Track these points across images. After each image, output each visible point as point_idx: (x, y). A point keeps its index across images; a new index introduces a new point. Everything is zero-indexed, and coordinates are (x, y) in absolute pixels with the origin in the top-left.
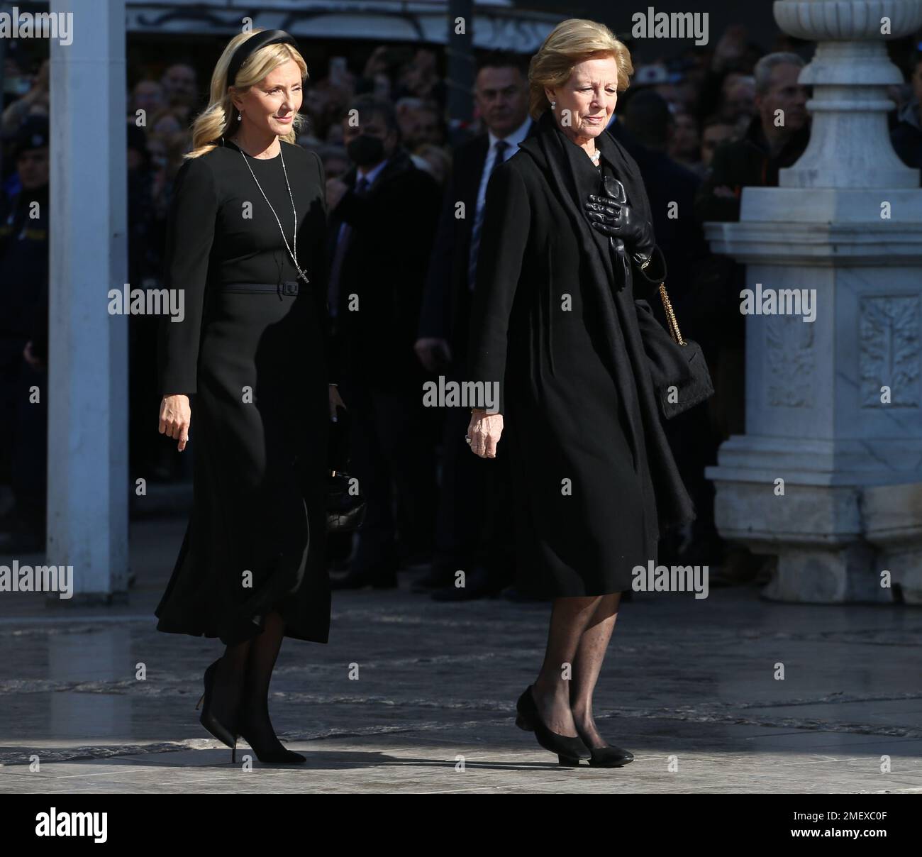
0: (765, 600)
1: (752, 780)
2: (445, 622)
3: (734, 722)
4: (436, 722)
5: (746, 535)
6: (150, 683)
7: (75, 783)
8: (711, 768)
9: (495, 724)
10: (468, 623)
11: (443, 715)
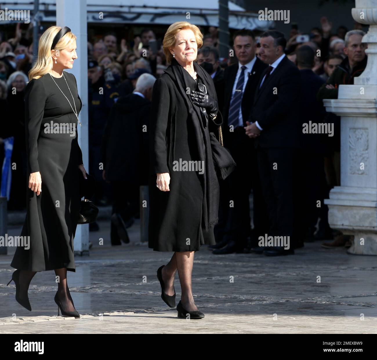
0: (349, 253)
1: (344, 327)
2: (218, 263)
3: (336, 304)
4: (214, 304)
5: (341, 227)
6: (98, 288)
7: (67, 328)
8: (327, 323)
9: (238, 304)
10: (227, 263)
11: (217, 301)
